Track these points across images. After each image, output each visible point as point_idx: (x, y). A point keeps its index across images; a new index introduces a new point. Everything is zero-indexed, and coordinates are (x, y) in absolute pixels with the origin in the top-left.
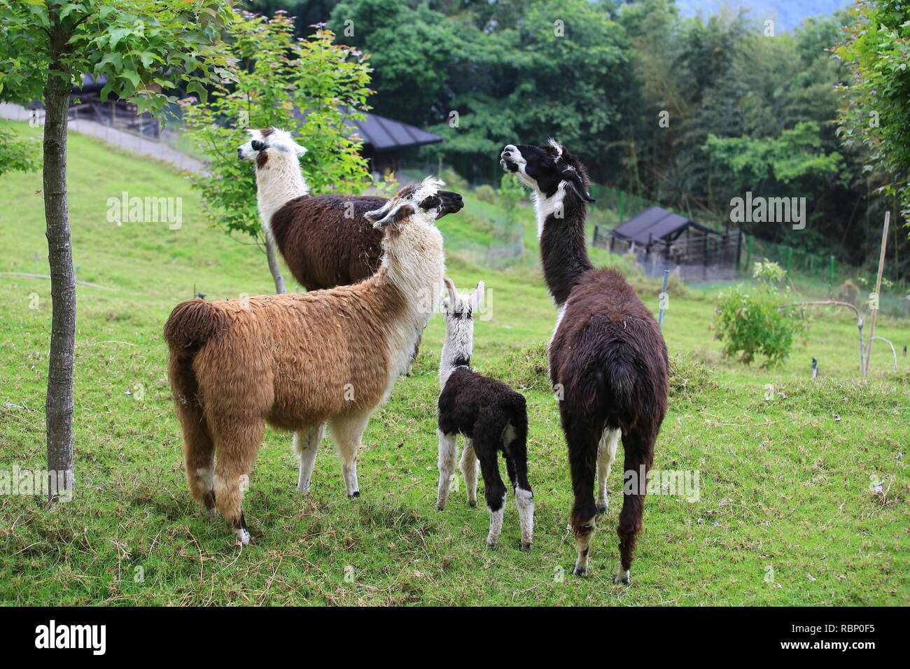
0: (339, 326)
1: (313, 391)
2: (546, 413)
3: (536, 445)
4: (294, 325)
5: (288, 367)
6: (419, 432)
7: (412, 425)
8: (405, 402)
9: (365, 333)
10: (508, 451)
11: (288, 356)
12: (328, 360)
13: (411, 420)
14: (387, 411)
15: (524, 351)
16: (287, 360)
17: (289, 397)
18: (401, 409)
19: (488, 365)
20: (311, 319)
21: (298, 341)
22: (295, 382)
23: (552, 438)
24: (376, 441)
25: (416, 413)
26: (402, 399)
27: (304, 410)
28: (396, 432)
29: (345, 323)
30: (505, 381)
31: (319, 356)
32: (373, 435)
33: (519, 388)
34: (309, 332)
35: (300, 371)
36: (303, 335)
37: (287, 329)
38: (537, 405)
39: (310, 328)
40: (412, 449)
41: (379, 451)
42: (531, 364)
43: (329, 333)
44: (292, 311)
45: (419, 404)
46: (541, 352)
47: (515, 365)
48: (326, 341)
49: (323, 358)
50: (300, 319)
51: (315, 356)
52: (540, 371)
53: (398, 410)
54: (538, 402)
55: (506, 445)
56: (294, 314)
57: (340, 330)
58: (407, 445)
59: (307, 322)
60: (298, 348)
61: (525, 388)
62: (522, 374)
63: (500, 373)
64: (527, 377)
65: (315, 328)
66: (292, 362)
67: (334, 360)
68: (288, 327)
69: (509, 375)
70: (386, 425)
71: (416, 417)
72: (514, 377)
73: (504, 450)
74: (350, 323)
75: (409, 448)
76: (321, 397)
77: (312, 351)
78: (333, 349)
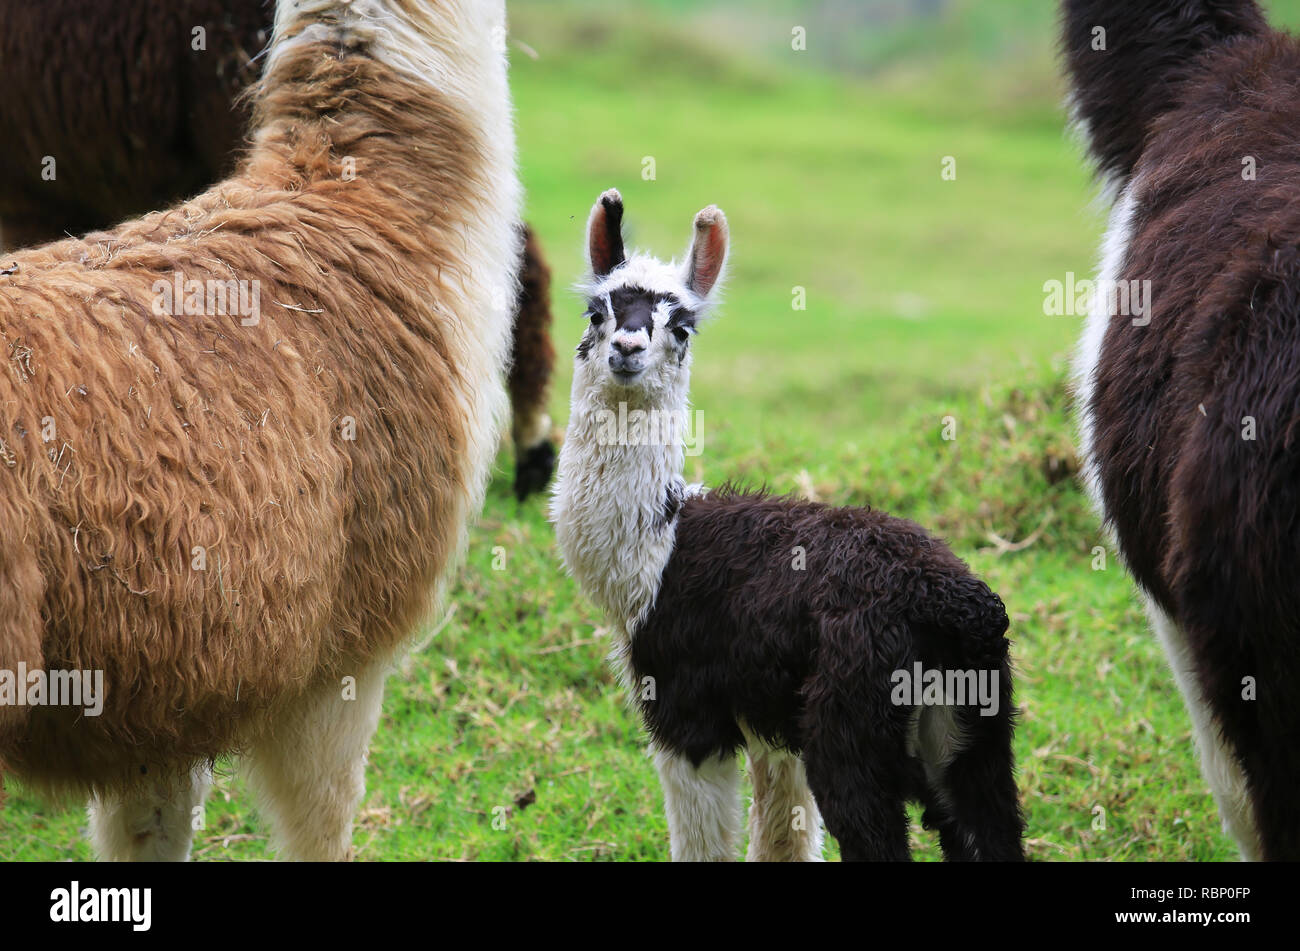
0: (290, 351)
1: (220, 628)
2: (1098, 642)
3: (1068, 769)
4: (126, 371)
5: (115, 542)
6: (595, 741)
7: (567, 716)
8: (530, 624)
9: (384, 356)
10: (944, 798)
11: (115, 499)
12: (270, 499)
13: (561, 697)
14: (463, 664)
15: (992, 395)
16: (110, 515)
17: (124, 661)
18: (517, 654)
19: (849, 462)
20: (185, 340)
21: (149, 432)
22: (144, 599)
23: (1128, 739)
24: (428, 790)
25: (578, 669)
26: (520, 615)
27: (181, 703)
28: (503, 748)
29: (308, 334)
30: (925, 518)
31: (240, 486)
32: (412, 765)
33: (980, 545)
34: (187, 392)
35: (167, 552)
36: (168, 408)
37: (98, 390)
38: (1056, 610)
39: (191, 376)
40: (574, 811)
41: (439, 828)
42: (1023, 448)
43: (262, 387)
44: (110, 314)
45: (587, 631)
46: (1058, 395)
47: (958, 457)
48: (254, 419)
49: (253, 489)
50: (143, 341)
51: (226, 488)
52: (1061, 473)
53: (504, 661)
54: (1062, 598)
55: (932, 776)
56: (118, 326)
57: (298, 367)
58: (549, 795)
59: (173, 349)
60: (151, 462)
61: (1004, 546)
62: (991, 487)
63: (899, 488)
64: (1012, 499)
65: (208, 373)
66: (132, 523)
67: (291, 490)
68: (101, 378)
69: (936, 495)
70: (463, 721)
71: (578, 684)
72: (957, 501)
73: (925, 797)
74: (325, 332)
75: (560, 809)
76: (246, 645)
77: (209, 470)
78: (285, 452)
